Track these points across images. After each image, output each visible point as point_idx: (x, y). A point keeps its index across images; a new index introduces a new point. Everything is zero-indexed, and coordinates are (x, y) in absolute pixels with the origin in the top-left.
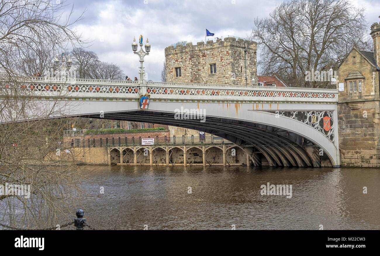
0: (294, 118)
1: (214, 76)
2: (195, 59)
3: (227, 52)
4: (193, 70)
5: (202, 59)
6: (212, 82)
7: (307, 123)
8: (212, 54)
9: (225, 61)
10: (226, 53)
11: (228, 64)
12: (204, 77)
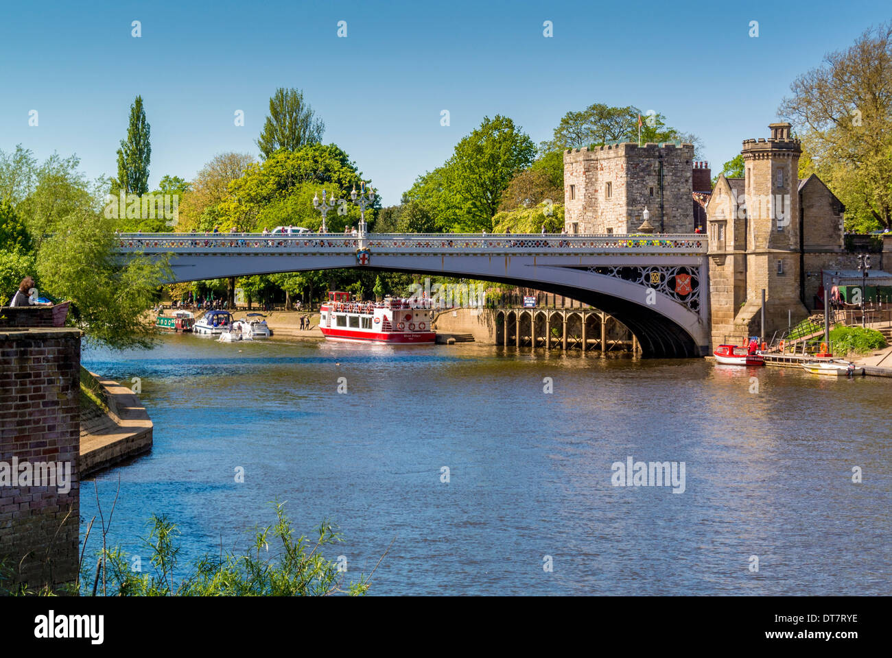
0: (614, 276)
1: (610, 201)
2: (591, 173)
3: (622, 168)
4: (588, 191)
5: (600, 174)
6: (608, 210)
7: (642, 283)
8: (609, 167)
9: (619, 180)
11: (623, 185)
12: (601, 202)
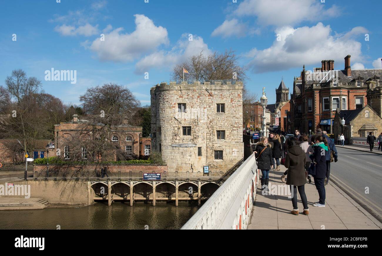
1: (222, 115)
2: (202, 97)
3: (239, 95)
5: (209, 98)
6: (219, 120)
8: (221, 95)
9: (236, 103)
10: (237, 95)
11: (239, 106)
12: (210, 115)
